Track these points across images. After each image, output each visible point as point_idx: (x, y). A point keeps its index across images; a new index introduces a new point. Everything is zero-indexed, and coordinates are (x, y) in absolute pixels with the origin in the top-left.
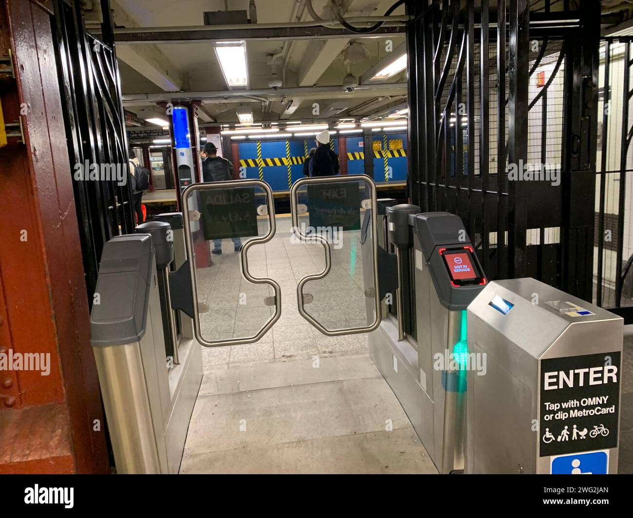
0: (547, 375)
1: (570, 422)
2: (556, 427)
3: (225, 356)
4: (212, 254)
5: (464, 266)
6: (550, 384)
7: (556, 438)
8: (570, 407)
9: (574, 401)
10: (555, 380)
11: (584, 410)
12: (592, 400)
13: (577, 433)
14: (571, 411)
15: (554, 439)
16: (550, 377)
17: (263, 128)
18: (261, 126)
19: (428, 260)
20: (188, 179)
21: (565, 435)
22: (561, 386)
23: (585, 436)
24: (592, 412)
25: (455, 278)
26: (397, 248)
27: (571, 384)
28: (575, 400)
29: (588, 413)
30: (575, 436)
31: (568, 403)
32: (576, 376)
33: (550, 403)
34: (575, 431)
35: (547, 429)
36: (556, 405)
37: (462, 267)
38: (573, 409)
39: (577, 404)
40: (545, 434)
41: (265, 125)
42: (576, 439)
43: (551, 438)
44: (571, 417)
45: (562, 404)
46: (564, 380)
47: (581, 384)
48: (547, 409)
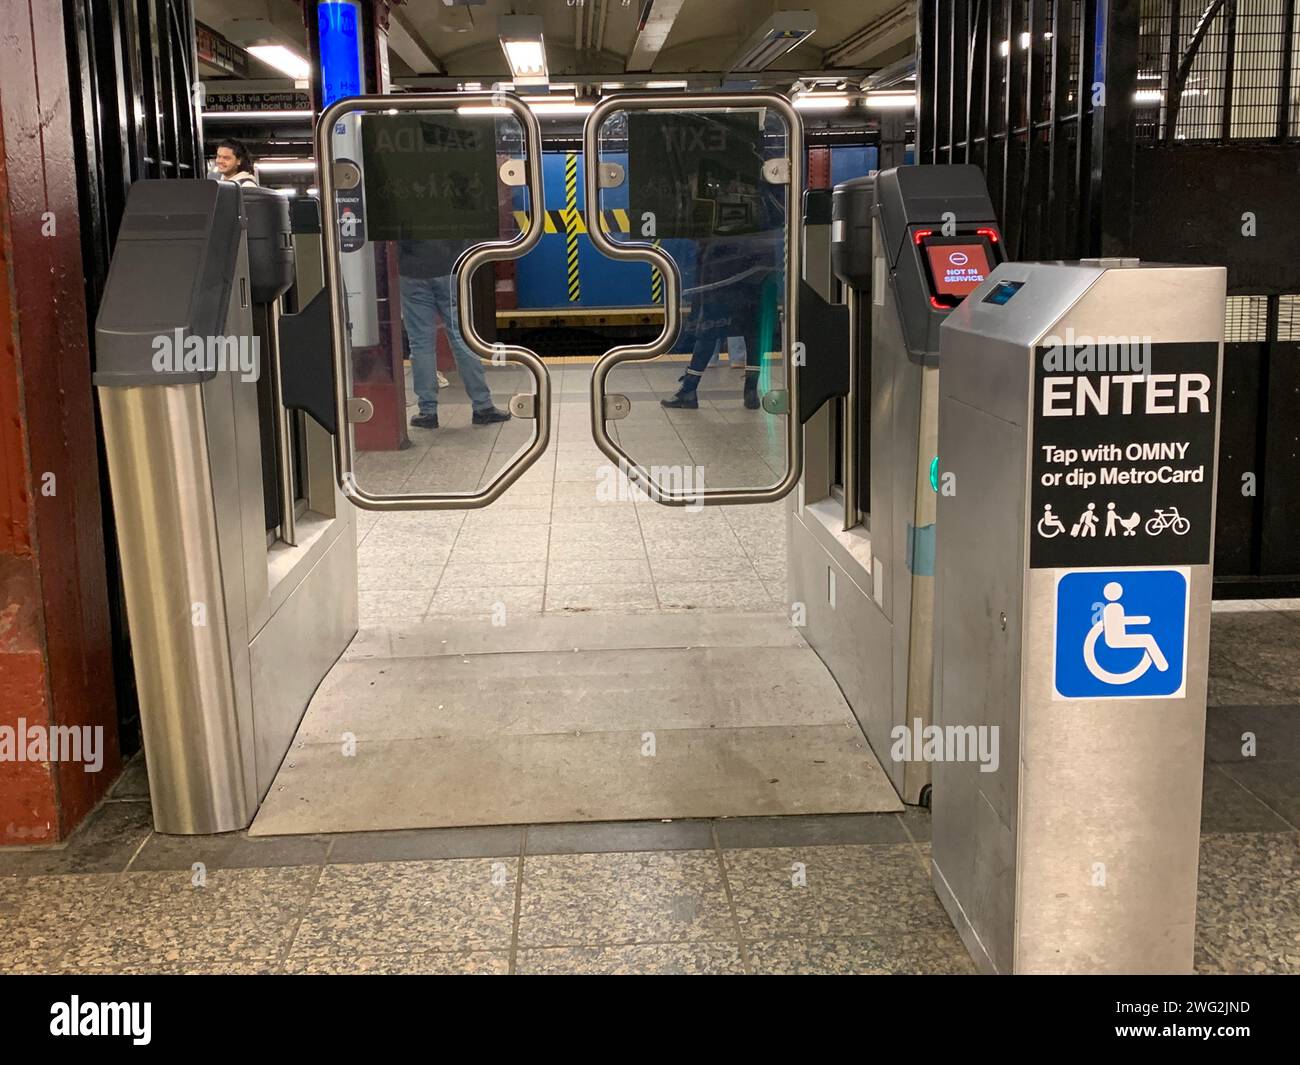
0: (1049, 382)
1: (1101, 495)
2: (1069, 503)
3: (420, 603)
4: (409, 427)
5: (970, 271)
6: (1057, 404)
7: (1069, 528)
8: (1100, 459)
9: (1109, 447)
10: (1066, 395)
11: (1133, 470)
12: (1151, 449)
13: (1117, 522)
14: (1104, 471)
15: (1063, 530)
16: (1057, 388)
17: (578, 101)
18: (571, 92)
19: (894, 268)
20: (353, 200)
21: (1089, 523)
22: (1081, 411)
23: (1133, 529)
24: (1151, 477)
25: (942, 291)
26: (851, 290)
27: (1102, 408)
28: (1113, 446)
29: (1143, 477)
30: (1110, 528)
31: (1096, 451)
32: (1116, 391)
33: (1054, 447)
34: (1112, 516)
35: (1048, 507)
36: (1068, 452)
37: (966, 272)
38: (1109, 465)
39: (1116, 454)
40: (1043, 517)
41: (584, 91)
42: (1114, 534)
43: (1057, 527)
44: (1102, 482)
45: (1083, 451)
46: (1087, 398)
47: (1127, 409)
48: (1049, 460)
